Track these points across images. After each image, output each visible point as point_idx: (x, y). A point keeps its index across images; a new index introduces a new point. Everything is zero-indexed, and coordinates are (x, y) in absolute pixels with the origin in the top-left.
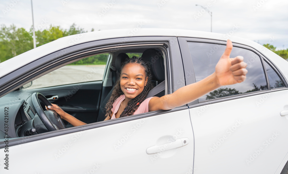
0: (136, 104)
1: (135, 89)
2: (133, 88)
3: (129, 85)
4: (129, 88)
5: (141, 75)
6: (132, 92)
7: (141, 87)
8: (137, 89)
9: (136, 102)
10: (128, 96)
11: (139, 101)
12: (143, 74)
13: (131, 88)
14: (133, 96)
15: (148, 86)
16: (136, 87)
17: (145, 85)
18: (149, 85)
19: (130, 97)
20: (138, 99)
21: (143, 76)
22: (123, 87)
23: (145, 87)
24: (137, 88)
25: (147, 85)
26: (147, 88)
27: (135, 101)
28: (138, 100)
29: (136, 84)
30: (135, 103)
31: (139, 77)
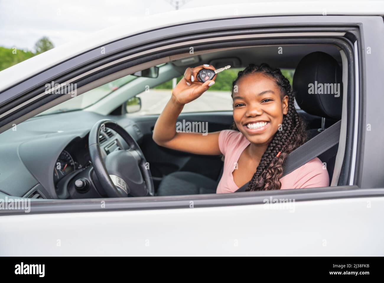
0: (275, 155)
1: (264, 121)
2: (259, 121)
3: (250, 117)
4: (252, 123)
5: (270, 91)
6: (259, 130)
7: (275, 117)
8: (268, 122)
9: (275, 151)
10: (254, 139)
11: (282, 147)
12: (272, 89)
13: (256, 122)
14: (264, 138)
15: (291, 114)
16: (265, 117)
17: (285, 113)
18: (293, 111)
19: (258, 140)
20: (277, 144)
21: (273, 92)
22: (241, 124)
23: (285, 116)
24: (267, 119)
25: (290, 112)
26: (290, 118)
27: (272, 148)
28: (279, 146)
29: (264, 112)
30: (272, 154)
31: (267, 96)
